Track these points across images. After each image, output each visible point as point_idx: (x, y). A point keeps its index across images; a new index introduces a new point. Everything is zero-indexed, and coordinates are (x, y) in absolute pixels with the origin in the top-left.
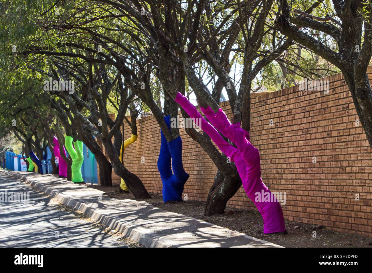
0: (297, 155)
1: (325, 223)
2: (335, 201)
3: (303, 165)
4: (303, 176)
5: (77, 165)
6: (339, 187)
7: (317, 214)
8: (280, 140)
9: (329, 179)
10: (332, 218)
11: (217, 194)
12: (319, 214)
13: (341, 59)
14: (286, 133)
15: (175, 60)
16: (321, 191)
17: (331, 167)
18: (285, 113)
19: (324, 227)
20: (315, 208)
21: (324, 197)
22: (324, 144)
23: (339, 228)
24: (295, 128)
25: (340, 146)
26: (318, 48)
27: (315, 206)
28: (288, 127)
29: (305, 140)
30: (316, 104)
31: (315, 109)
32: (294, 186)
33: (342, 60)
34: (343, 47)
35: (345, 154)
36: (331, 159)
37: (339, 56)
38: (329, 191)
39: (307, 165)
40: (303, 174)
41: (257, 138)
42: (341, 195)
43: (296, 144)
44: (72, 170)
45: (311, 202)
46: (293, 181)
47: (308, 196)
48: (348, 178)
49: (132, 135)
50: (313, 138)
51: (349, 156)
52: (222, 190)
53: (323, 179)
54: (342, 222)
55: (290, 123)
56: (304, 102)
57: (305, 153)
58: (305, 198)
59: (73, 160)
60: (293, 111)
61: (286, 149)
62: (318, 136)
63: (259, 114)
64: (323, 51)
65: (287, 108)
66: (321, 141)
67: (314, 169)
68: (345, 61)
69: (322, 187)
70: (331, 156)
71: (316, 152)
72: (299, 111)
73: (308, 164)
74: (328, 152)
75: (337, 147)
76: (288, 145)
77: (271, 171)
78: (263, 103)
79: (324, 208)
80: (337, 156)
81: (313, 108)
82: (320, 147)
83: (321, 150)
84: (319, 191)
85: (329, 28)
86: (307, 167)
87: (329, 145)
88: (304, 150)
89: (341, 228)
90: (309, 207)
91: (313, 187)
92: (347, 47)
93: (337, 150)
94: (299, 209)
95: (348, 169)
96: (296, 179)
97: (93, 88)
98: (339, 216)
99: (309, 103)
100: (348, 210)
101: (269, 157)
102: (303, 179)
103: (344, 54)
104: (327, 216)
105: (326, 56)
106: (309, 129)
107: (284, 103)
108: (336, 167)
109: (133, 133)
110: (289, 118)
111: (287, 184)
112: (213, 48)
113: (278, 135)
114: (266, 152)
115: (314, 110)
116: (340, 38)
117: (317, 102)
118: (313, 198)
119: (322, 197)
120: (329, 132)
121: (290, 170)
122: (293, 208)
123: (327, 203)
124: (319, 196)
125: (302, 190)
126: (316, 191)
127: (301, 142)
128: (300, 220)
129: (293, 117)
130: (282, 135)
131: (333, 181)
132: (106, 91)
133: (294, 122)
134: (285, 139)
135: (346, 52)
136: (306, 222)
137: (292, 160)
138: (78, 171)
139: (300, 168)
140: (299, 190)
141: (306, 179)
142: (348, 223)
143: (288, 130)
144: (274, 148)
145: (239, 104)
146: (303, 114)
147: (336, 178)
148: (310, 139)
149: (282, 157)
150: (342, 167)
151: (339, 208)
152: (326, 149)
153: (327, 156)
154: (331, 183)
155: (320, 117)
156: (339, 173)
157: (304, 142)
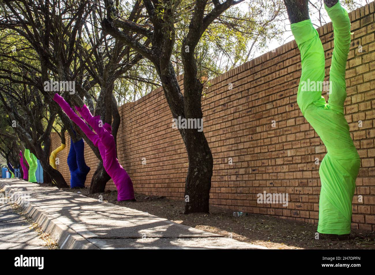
0: (150, 145)
1: (166, 195)
2: (172, 176)
3: (153, 152)
4: (154, 160)
5: (32, 170)
6: (174, 166)
7: (161, 188)
8: (141, 135)
9: (168, 160)
10: (170, 190)
11: (98, 177)
12: (163, 188)
13: (152, 53)
14: (144, 129)
15: (55, 70)
16: (164, 170)
17: (169, 151)
18: (144, 115)
19: (165, 197)
20: (160, 183)
21: (165, 174)
22: (165, 134)
23: (173, 197)
24: (150, 124)
25: (174, 134)
26: (135, 45)
27: (160, 182)
28: (146, 125)
29: (155, 133)
30: (161, 105)
31: (160, 108)
32: (149, 168)
33: (153, 55)
34: (155, 45)
35: (177, 140)
36: (169, 145)
37: (151, 51)
38: (168, 169)
39: (156, 152)
40: (154, 158)
41: (129, 136)
42: (175, 171)
43: (150, 136)
44: (29, 174)
45: (158, 179)
46: (148, 165)
47: (157, 175)
48: (178, 157)
49: (62, 144)
50: (160, 130)
51: (179, 140)
52: (101, 174)
53: (165, 161)
54: (175, 192)
55: (147, 121)
56: (155, 104)
57: (155, 142)
58: (155, 177)
59: (30, 166)
60: (149, 112)
61: (144, 141)
62: (162, 128)
63: (130, 118)
64: (138, 47)
65: (145, 110)
66: (164, 132)
67: (160, 154)
68: (155, 56)
69: (164, 167)
70: (169, 143)
71: (161, 140)
72: (152, 111)
73: (156, 150)
74: (167, 140)
75: (173, 135)
76: (145, 138)
77: (137, 160)
78: (132, 109)
79: (165, 183)
80: (173, 142)
81: (159, 108)
82: (163, 137)
83: (164, 139)
84: (162, 170)
85: (145, 31)
86: (156, 153)
87: (168, 134)
88: (155, 140)
89: (174, 197)
90: (157, 183)
91: (159, 167)
92: (157, 45)
93: (173, 137)
94: (152, 186)
95: (179, 151)
96: (150, 163)
97: (25, 106)
98: (173, 187)
99: (157, 104)
100: (179, 182)
101: (135, 149)
102: (154, 163)
103: (155, 50)
104: (167, 189)
105: (141, 51)
106: (157, 124)
107: (144, 107)
108: (172, 150)
109: (62, 143)
110: (147, 118)
111: (145, 168)
112: (100, 70)
113: (140, 132)
114: (134, 145)
115: (160, 110)
116: (153, 38)
117: (162, 103)
118: (159, 176)
119: (164, 174)
120: (168, 125)
121: (147, 156)
122: (148, 186)
123: (167, 179)
124: (162, 174)
125: (153, 171)
126: (161, 170)
127: (153, 135)
128: (152, 194)
129: (148, 117)
130: (142, 131)
131: (170, 161)
132: (39, 110)
133: (149, 120)
134: (144, 134)
135: (157, 48)
136: (155, 195)
137: (148, 149)
138: (33, 174)
139: (152, 154)
140: (151, 171)
141: (155, 162)
142: (179, 192)
143: (146, 127)
144: (138, 142)
145: (100, 102)
146: (154, 113)
147: (172, 159)
148: (158, 132)
149: (143, 148)
150: (175, 150)
151: (173, 182)
152: (167, 138)
153: (167, 142)
154: (169, 163)
155: (163, 114)
156: (174, 155)
157: (154, 134)
